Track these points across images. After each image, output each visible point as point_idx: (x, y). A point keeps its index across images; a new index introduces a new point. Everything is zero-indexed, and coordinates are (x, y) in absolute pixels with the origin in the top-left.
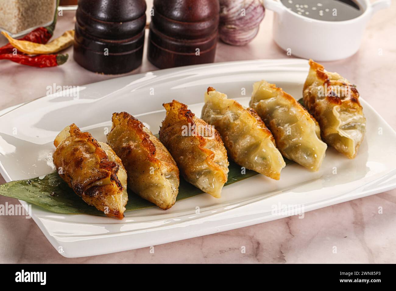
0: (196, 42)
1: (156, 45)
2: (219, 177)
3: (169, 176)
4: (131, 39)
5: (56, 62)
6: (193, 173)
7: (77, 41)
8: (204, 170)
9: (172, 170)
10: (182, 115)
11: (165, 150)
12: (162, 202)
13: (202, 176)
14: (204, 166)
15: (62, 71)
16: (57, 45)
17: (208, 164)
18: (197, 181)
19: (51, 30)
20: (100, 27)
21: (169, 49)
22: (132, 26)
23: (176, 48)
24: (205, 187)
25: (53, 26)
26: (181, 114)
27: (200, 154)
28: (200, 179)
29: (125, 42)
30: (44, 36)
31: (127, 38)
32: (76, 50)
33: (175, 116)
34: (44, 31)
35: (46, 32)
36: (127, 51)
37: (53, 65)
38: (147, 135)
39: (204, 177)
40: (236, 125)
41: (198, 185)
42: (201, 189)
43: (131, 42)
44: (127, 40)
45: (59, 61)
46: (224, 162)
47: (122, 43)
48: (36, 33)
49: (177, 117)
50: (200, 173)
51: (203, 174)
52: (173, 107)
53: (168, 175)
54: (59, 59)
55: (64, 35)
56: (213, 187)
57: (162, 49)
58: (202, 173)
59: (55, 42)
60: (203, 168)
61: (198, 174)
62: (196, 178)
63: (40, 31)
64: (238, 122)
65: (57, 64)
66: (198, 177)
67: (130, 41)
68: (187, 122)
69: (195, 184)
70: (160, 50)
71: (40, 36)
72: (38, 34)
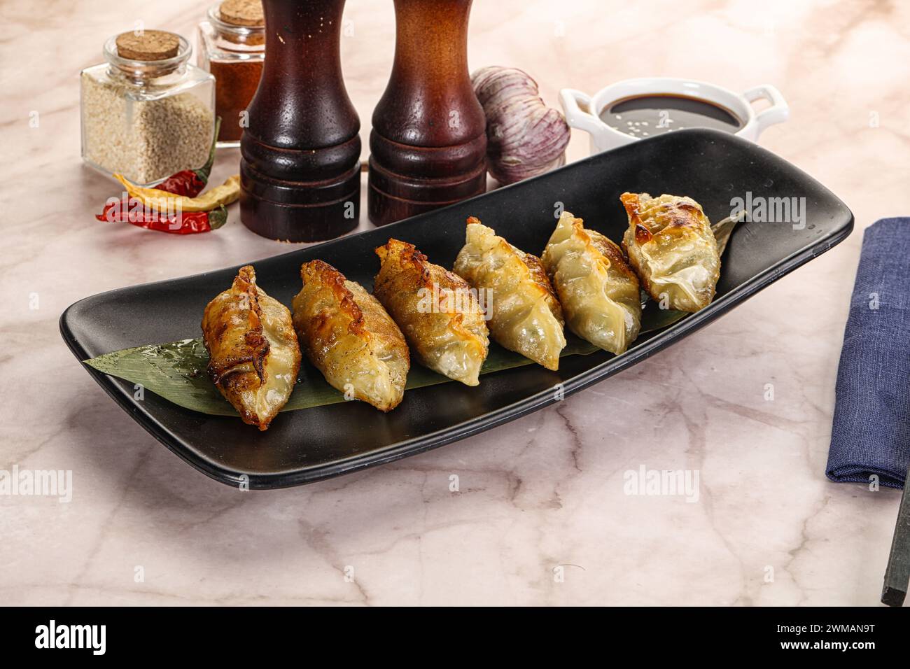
0: (445, 183)
1: (378, 191)
2: (472, 350)
3: (391, 356)
4: (333, 179)
5: (208, 224)
6: (431, 349)
7: (246, 191)
8: (448, 342)
9: (394, 346)
10: (406, 261)
11: (384, 315)
12: (379, 399)
13: (446, 353)
14: (448, 335)
15: (219, 240)
16: (211, 198)
17: (454, 331)
18: (438, 362)
19: (202, 174)
20: (282, 161)
21: (399, 197)
22: (334, 157)
23: (413, 194)
24: (452, 369)
25: (208, 168)
26: (405, 259)
27: (439, 318)
28: (443, 357)
29: (324, 185)
30: (191, 184)
31: (327, 178)
32: (244, 207)
33: (395, 264)
34: (192, 177)
35: (194, 178)
36: (328, 200)
37: (203, 229)
38: (349, 293)
39: (449, 354)
40: (497, 276)
41: (441, 368)
42: (446, 374)
43: (334, 185)
44: (325, 182)
45: (212, 221)
46: (480, 328)
47: (316, 186)
48: (177, 181)
49: (399, 265)
50: (441, 348)
51: (448, 349)
52: (390, 251)
53: (388, 355)
54: (213, 218)
55: (227, 183)
56: (465, 369)
57: (389, 196)
58: (446, 348)
59: (209, 195)
60: (446, 340)
61: (439, 350)
62: (437, 357)
63: (183, 175)
64: (501, 272)
65: (209, 229)
66: (439, 355)
67: (332, 183)
68: (414, 270)
69: (435, 368)
70: (386, 198)
71: (185, 185)
72: (181, 181)
